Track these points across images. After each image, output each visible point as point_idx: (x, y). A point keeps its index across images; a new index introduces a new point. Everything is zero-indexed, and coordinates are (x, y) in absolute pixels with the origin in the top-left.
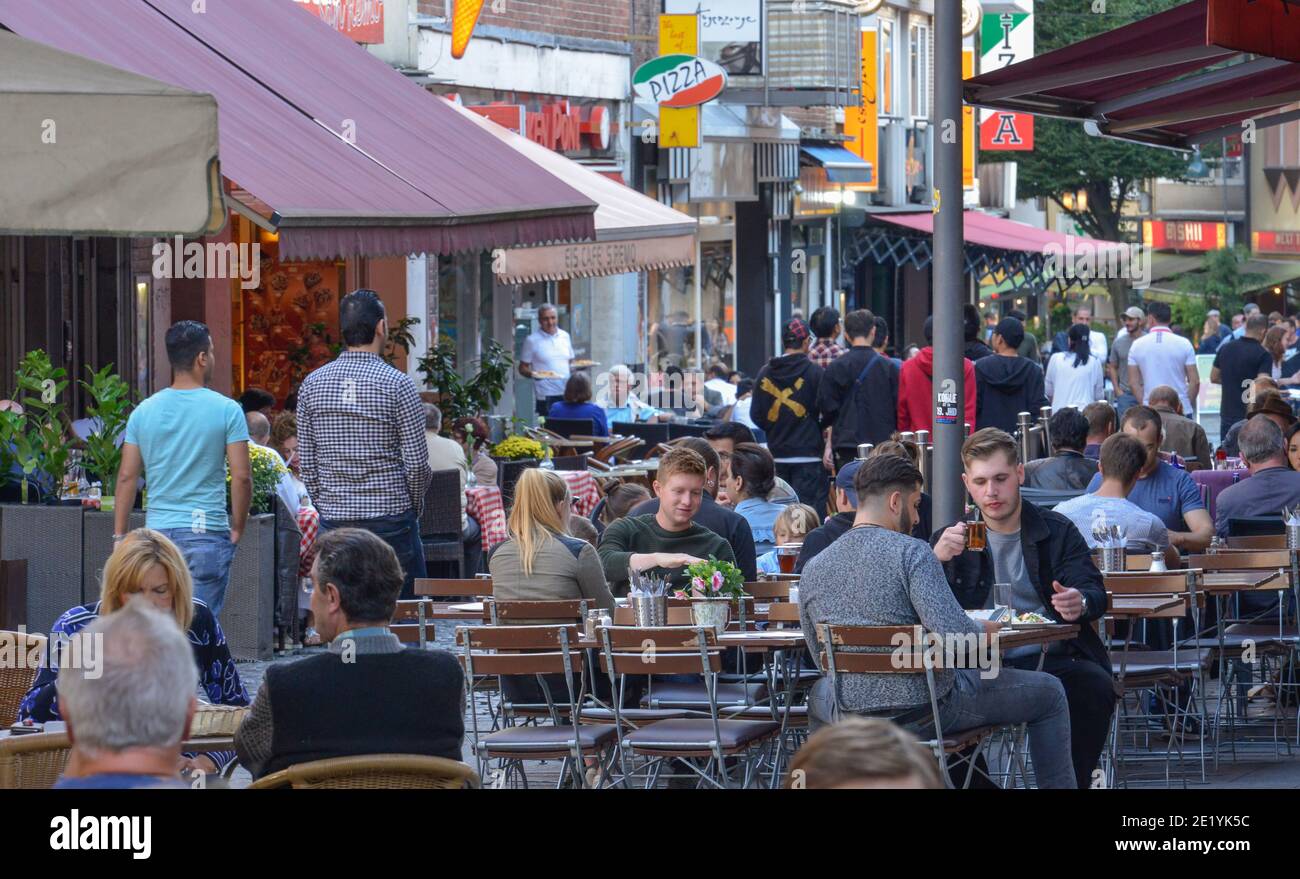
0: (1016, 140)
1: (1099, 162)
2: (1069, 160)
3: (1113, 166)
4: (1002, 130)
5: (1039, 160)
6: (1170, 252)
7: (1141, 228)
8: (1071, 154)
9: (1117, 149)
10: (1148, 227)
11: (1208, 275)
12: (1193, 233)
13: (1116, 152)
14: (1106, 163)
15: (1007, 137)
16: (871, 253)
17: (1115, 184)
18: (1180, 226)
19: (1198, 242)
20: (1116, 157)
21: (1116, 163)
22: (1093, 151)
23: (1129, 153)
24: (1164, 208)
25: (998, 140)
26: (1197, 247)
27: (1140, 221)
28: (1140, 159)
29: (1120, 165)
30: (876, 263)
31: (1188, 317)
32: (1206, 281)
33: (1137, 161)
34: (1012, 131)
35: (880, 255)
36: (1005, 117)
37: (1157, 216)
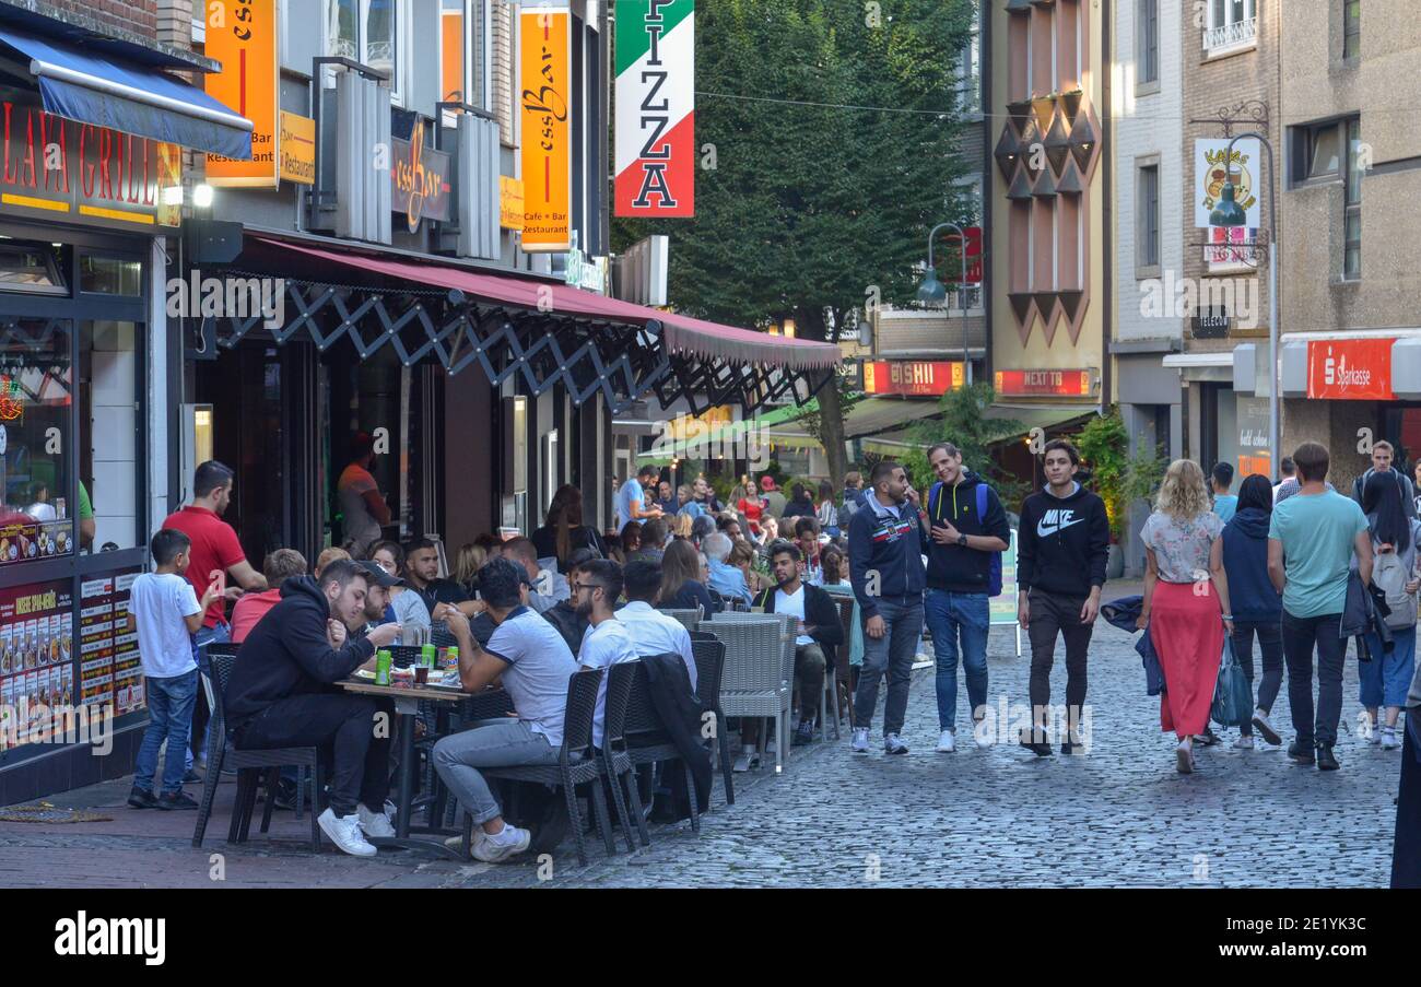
0: (668, 202)
1: (809, 283)
2: (772, 280)
3: (826, 288)
4: (647, 188)
5: (735, 281)
6: (896, 398)
7: (861, 371)
8: (775, 273)
9: (833, 268)
10: (870, 368)
11: (945, 422)
12: (923, 375)
13: (829, 272)
14: (818, 284)
15: (654, 198)
16: (346, 335)
17: (830, 314)
18: (908, 367)
19: (928, 385)
20: (830, 278)
21: (828, 284)
22: (801, 270)
23: (845, 272)
24: (889, 348)
25: (642, 202)
26: (927, 391)
27: (861, 362)
28: (860, 281)
29: (834, 286)
30: (359, 357)
31: (921, 474)
32: (942, 428)
33: (855, 282)
34: (662, 188)
35: (367, 343)
36: (652, 168)
37: (880, 357)
